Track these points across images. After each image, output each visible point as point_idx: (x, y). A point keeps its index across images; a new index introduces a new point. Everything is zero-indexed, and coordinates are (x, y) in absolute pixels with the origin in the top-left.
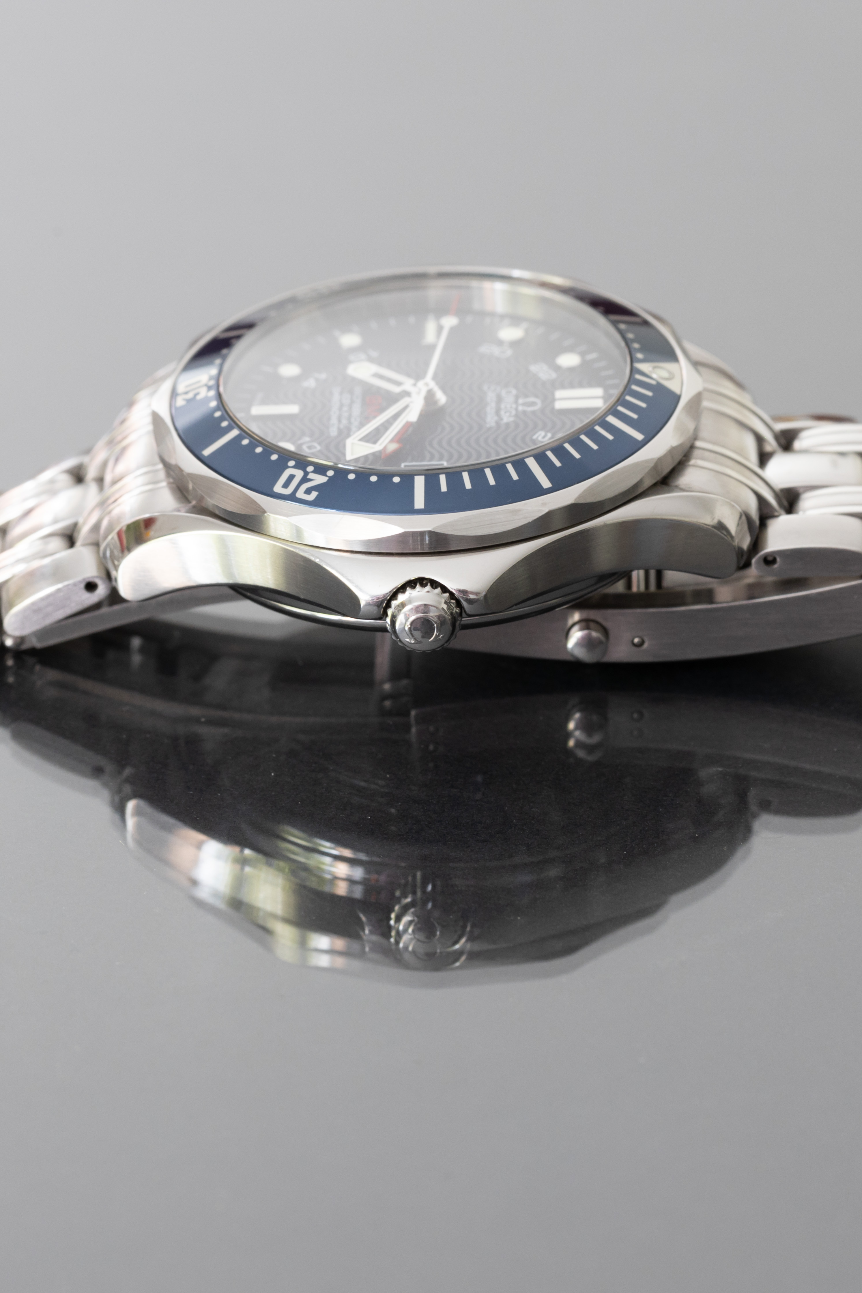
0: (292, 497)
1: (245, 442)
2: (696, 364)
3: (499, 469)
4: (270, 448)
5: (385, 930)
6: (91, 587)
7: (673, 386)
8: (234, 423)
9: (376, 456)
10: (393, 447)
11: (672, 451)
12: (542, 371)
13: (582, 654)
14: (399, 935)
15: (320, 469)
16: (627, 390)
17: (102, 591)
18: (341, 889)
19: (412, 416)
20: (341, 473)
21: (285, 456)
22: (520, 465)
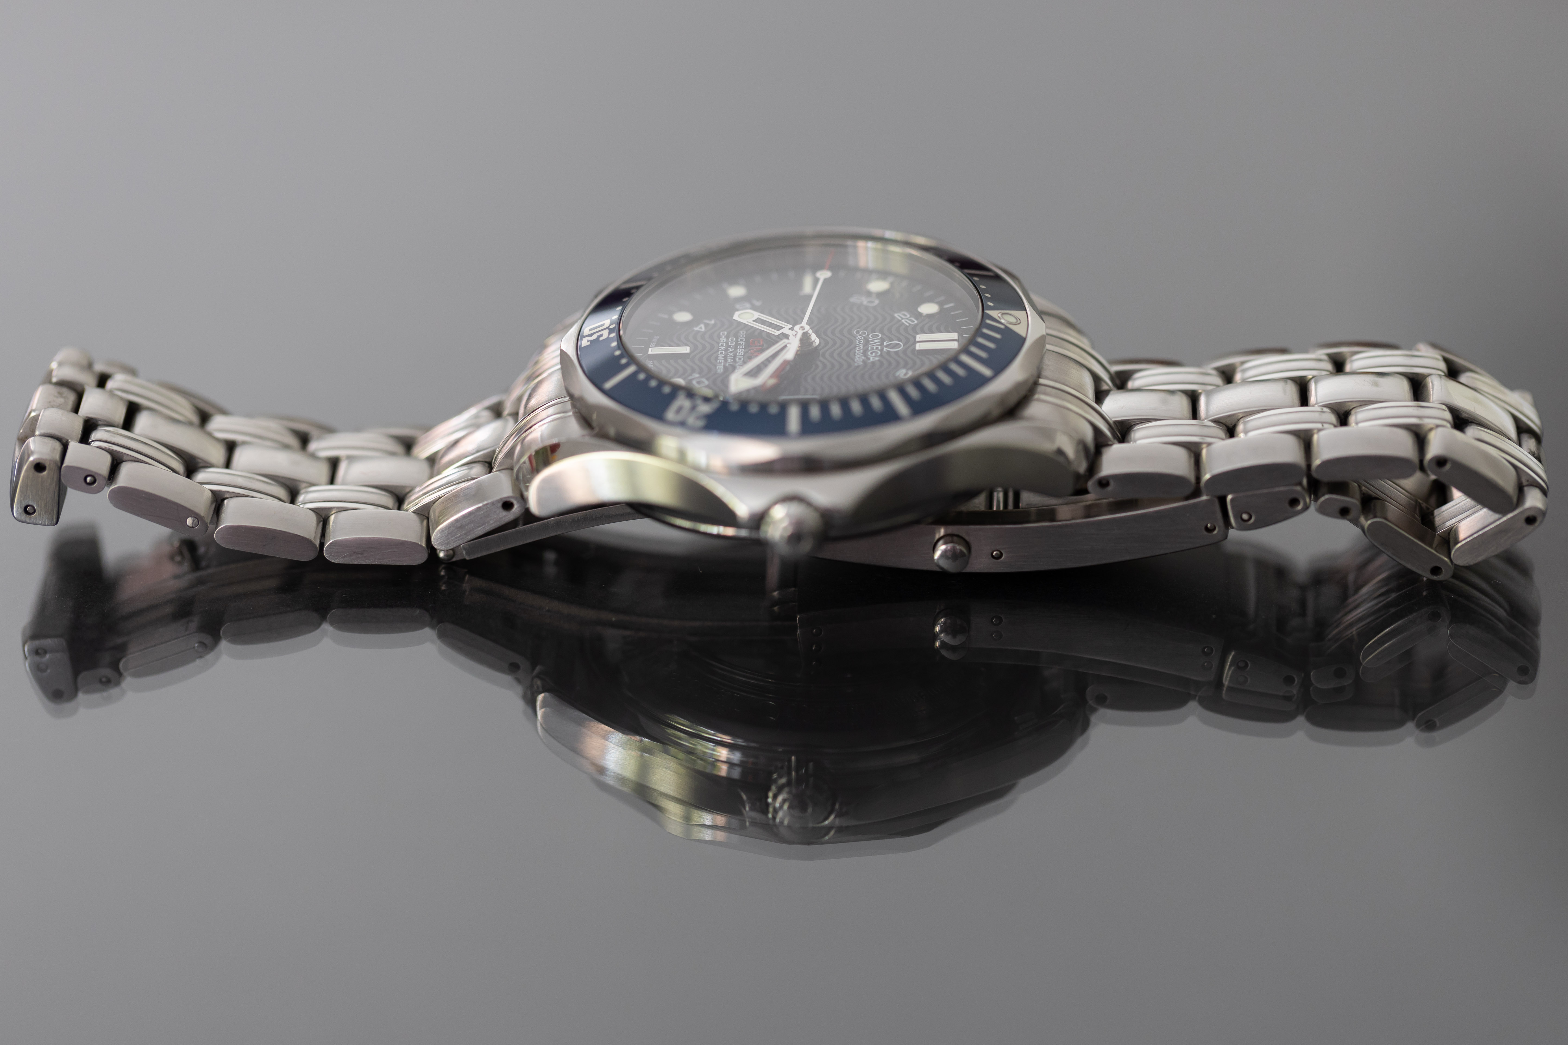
0: (682, 424)
1: (642, 376)
2: (1041, 314)
3: (864, 399)
4: (662, 383)
5: (764, 808)
6: (507, 505)
7: (1020, 330)
8: (632, 360)
9: (756, 389)
10: (772, 382)
11: (1018, 386)
12: (905, 318)
13: (946, 565)
14: (776, 811)
15: (707, 400)
16: (978, 332)
17: (516, 509)
18: (723, 771)
19: (789, 354)
20: (725, 404)
21: (676, 388)
22: (882, 396)
